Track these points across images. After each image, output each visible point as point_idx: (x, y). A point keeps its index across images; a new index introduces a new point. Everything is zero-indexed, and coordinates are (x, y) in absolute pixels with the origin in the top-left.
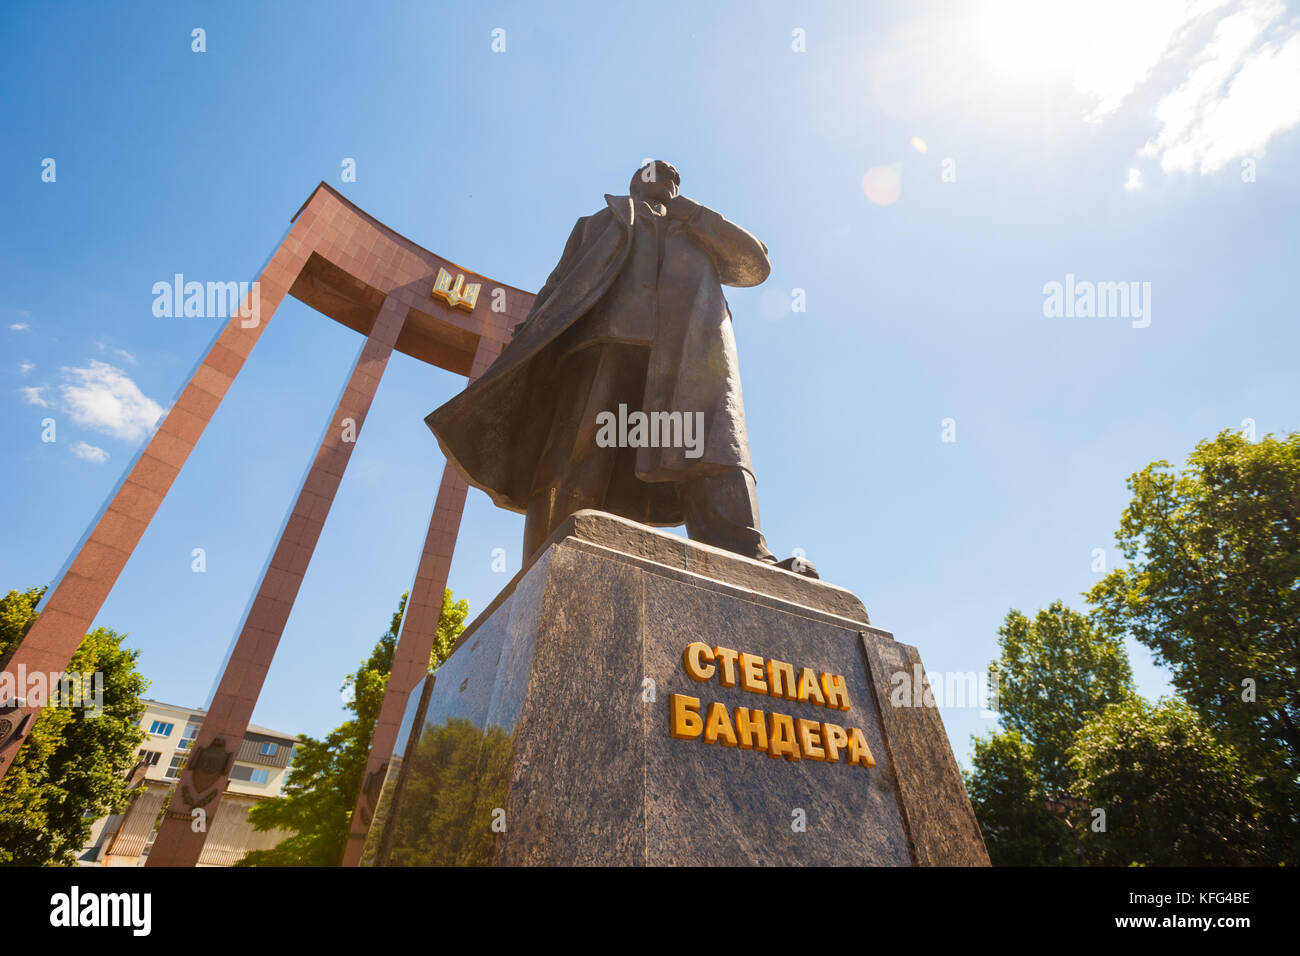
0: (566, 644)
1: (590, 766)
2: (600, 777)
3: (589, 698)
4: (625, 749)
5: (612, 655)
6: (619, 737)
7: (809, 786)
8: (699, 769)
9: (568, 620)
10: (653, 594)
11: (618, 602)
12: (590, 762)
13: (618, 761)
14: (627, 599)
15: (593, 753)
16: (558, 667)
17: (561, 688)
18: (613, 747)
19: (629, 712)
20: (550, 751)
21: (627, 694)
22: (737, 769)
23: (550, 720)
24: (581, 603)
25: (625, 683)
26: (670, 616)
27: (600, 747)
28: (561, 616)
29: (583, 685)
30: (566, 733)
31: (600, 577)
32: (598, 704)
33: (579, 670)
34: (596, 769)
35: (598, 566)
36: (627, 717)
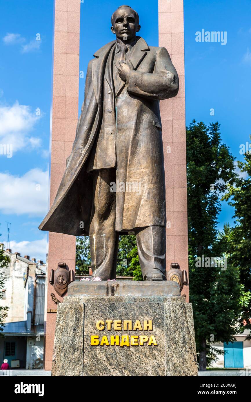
0: (62, 329)
1: (69, 355)
2: (72, 357)
3: (69, 340)
4: (78, 350)
5: (74, 329)
6: (76, 348)
7: (132, 352)
8: (98, 352)
9: (63, 323)
10: (87, 309)
11: (76, 314)
12: (69, 354)
13: (76, 353)
14: (79, 313)
15: (70, 352)
16: (61, 335)
17: (62, 339)
18: (75, 350)
19: (79, 342)
20: (60, 353)
21: (78, 338)
22: (110, 351)
23: (60, 347)
24: (66, 317)
25: (78, 335)
26: (92, 314)
27: (72, 351)
28: (61, 322)
29: (67, 338)
30: (63, 349)
31: (71, 309)
32: (71, 341)
33: (66, 334)
34: (71, 355)
35: (70, 305)
36: (78, 343)
